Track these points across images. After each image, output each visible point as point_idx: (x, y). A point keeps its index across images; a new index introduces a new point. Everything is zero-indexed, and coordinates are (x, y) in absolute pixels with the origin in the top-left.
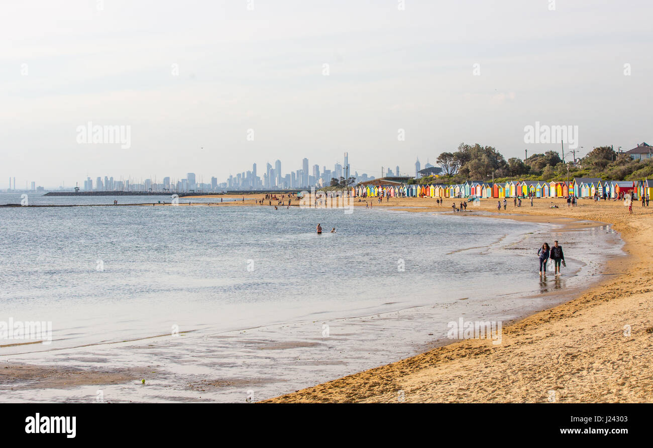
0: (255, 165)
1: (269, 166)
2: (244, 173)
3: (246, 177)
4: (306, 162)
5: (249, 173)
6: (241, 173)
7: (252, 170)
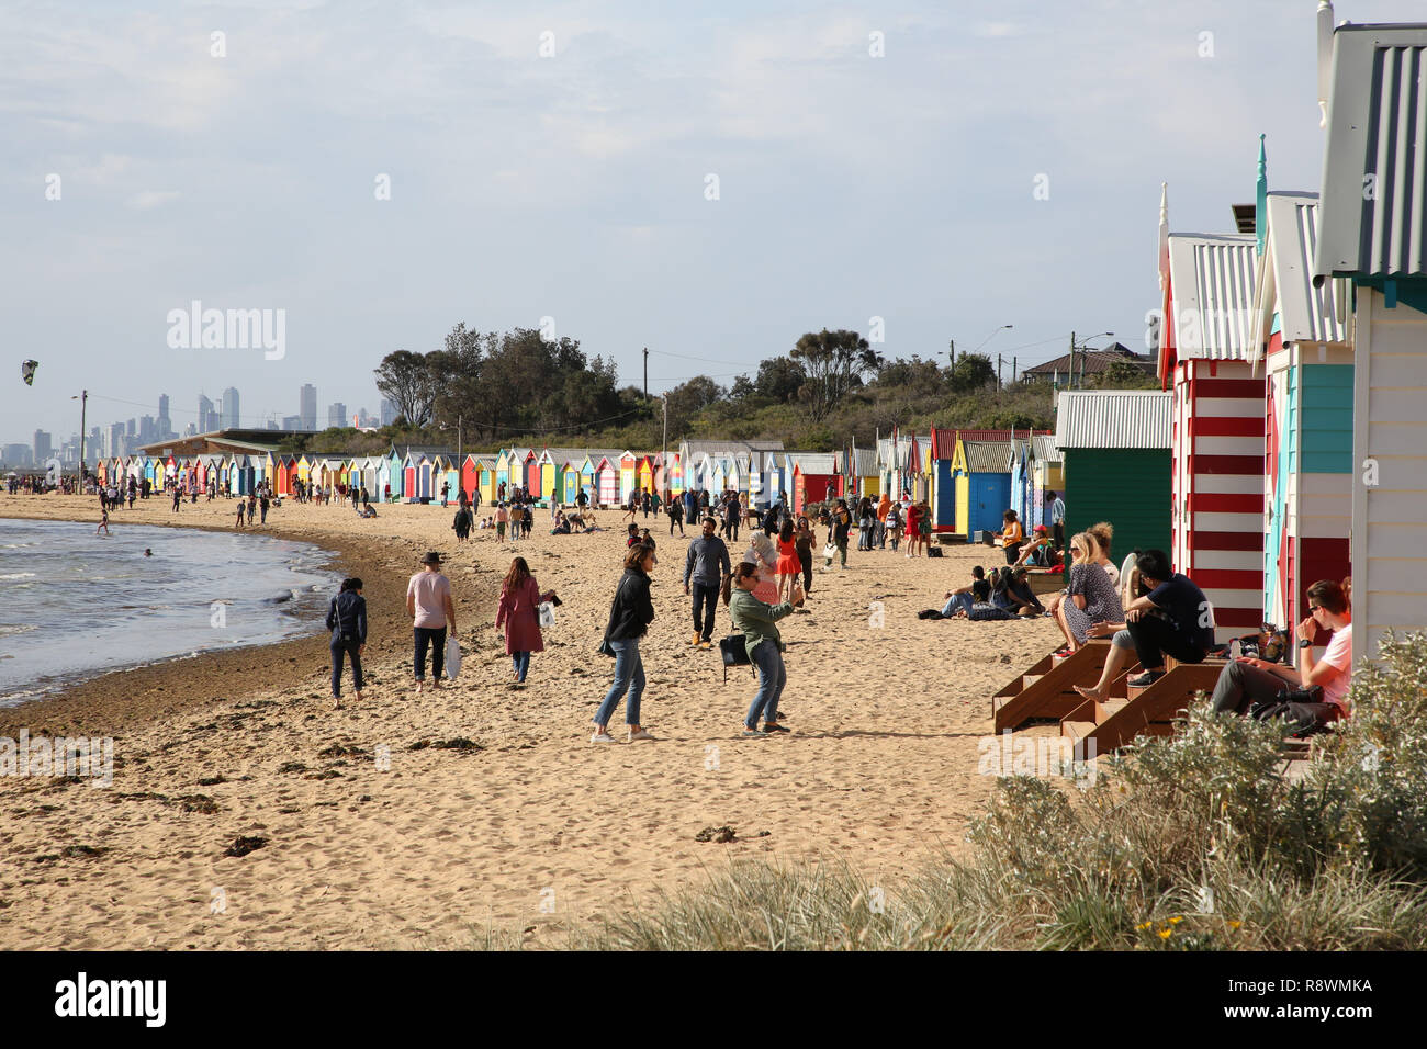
0: (164, 401)
1: (205, 403)
2: (132, 423)
3: (138, 431)
4: (309, 394)
5: (147, 421)
6: (125, 421)
7: (155, 414)
